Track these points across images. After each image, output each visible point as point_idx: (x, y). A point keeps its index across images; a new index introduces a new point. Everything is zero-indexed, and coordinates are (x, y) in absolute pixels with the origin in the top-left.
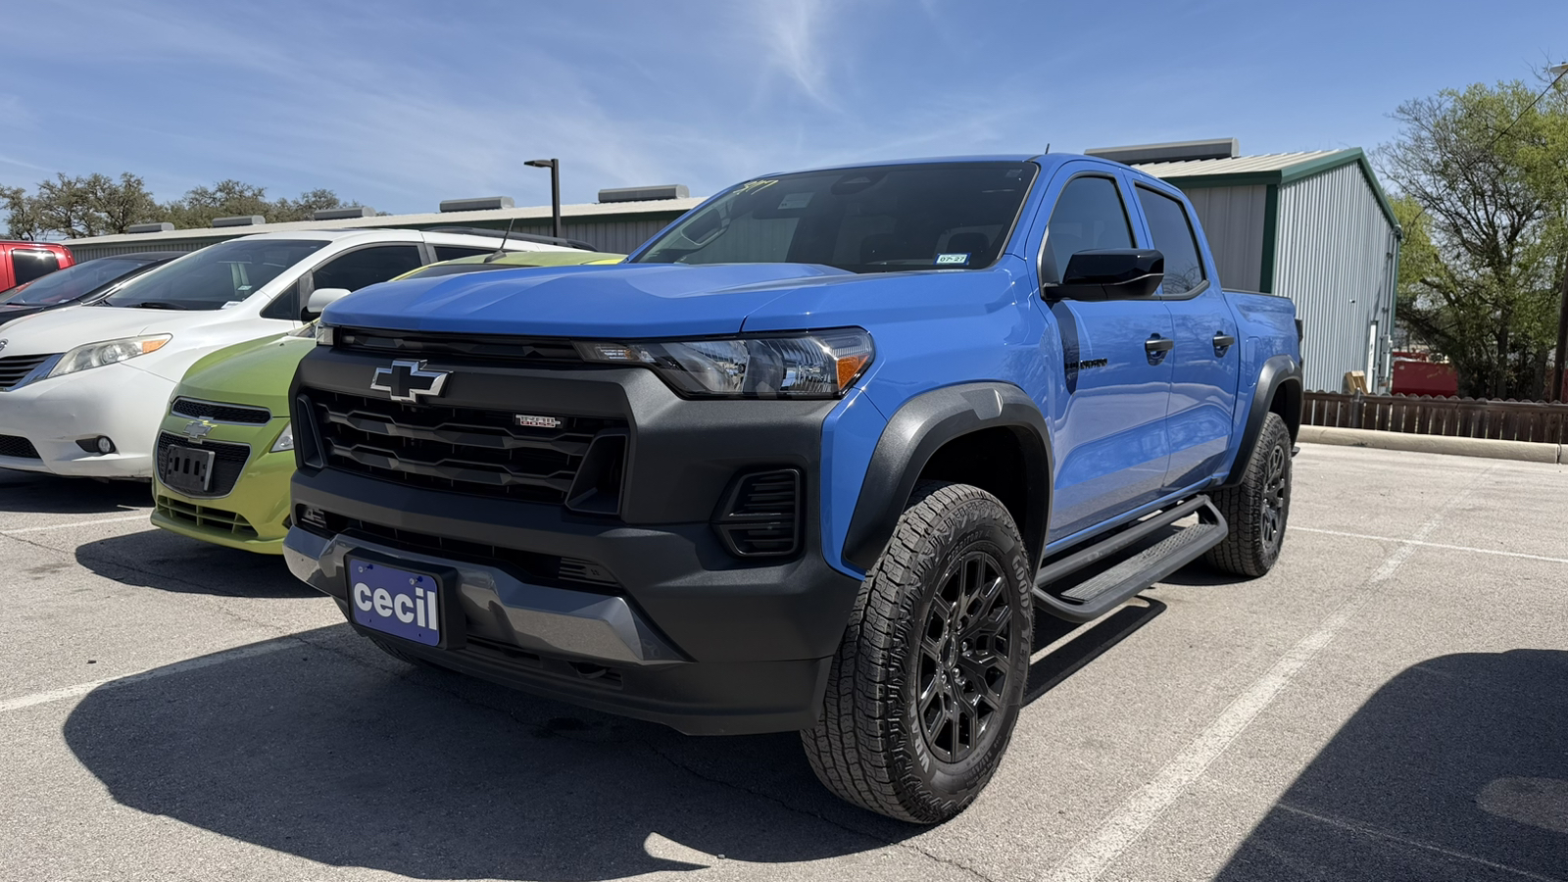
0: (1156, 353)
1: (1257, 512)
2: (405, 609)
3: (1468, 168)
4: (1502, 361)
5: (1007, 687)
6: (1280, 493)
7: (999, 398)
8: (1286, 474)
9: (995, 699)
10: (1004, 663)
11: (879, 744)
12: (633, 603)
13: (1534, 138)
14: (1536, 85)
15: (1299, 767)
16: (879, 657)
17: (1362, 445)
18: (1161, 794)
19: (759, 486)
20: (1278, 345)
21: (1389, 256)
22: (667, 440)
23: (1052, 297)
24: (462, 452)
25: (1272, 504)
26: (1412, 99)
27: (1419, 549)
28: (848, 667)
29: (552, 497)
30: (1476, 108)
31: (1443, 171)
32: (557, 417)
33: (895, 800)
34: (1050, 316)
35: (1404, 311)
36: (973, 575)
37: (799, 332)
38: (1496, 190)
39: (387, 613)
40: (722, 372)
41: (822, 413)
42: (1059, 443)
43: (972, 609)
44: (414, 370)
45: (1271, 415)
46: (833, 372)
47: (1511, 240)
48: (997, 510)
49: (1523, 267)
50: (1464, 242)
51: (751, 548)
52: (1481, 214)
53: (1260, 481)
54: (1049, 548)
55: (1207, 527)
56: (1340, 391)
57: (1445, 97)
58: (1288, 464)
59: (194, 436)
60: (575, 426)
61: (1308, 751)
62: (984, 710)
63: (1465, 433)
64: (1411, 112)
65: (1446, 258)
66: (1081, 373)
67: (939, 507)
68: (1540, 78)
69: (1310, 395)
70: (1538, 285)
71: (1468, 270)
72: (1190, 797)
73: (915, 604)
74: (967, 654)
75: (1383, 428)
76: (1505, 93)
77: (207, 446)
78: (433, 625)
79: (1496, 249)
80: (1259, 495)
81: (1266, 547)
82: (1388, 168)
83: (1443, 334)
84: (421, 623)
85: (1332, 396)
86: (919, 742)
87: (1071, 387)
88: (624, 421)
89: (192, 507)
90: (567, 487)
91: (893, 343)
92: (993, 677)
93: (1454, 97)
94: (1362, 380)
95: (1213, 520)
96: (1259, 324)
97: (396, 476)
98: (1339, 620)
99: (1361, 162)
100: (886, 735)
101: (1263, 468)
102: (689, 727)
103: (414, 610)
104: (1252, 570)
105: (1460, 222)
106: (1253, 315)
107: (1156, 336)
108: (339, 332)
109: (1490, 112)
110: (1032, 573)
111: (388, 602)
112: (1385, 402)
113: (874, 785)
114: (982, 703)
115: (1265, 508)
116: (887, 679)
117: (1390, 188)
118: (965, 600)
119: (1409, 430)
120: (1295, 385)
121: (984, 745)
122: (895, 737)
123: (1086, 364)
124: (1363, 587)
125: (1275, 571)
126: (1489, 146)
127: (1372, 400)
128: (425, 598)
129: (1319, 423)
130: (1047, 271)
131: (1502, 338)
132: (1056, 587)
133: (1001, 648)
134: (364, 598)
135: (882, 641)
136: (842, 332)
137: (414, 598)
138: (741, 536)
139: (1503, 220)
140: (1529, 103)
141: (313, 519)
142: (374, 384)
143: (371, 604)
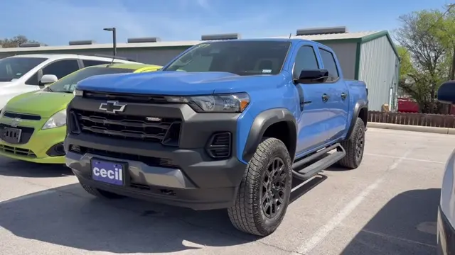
0: (325, 99)
1: (354, 149)
2: (111, 175)
3: (421, 37)
4: (432, 101)
5: (285, 197)
6: (361, 143)
7: (284, 113)
8: (363, 137)
9: (282, 201)
10: (284, 190)
11: (251, 211)
12: (183, 171)
13: (442, 28)
14: (443, 11)
15: (368, 220)
16: (251, 186)
17: (387, 128)
18: (329, 227)
19: (219, 137)
20: (360, 97)
21: (396, 66)
22: (193, 125)
23: (296, 83)
24: (129, 128)
25: (359, 146)
27: (404, 160)
28: (243, 190)
29: (158, 141)
30: (424, 18)
31: (413, 38)
32: (159, 118)
33: (255, 228)
34: (295, 88)
35: (401, 84)
36: (276, 164)
37: (229, 94)
38: (430, 45)
39: (105, 176)
40: (207, 105)
41: (236, 117)
42: (299, 126)
43: (275, 174)
44: (115, 104)
45: (358, 119)
46: (239, 105)
47: (435, 61)
48: (282, 145)
49: (439, 70)
50: (420, 62)
51: (216, 155)
52: (426, 52)
53: (355, 139)
54: (296, 157)
55: (340, 152)
56: (380, 111)
57: (414, 14)
58: (364, 133)
59: (13, 124)
60: (166, 120)
61: (370, 216)
62: (279, 203)
63: (420, 125)
64: (403, 18)
65: (415, 67)
66: (305, 105)
67: (267, 144)
68: (444, 9)
69: (371, 112)
70: (443, 76)
71: (421, 71)
72: (337, 228)
73: (261, 171)
74: (274, 187)
75: (394, 123)
76: (433, 13)
77: (19, 127)
78: (121, 179)
79: (430, 64)
80: (355, 143)
81: (357, 159)
82: (396, 36)
83: (414, 92)
84: (117, 178)
85: (377, 112)
86: (262, 211)
87: (302, 110)
88: (180, 119)
89: (13, 148)
90: (162, 138)
91: (255, 97)
92: (281, 194)
93: (417, 14)
94: (387, 107)
95: (341, 150)
96: (355, 90)
97: (107, 135)
98: (379, 181)
99: (387, 35)
100: (253, 209)
101: (356, 134)
102: (196, 208)
103: (114, 175)
104: (353, 166)
105: (419, 55)
106: (353, 87)
107: (325, 94)
108: (85, 92)
109: (428, 19)
110: (291, 164)
111: (105, 173)
112: (395, 114)
113: (249, 224)
114: (278, 202)
115: (357, 147)
116: (254, 193)
117: (396, 43)
118: (274, 171)
119: (402, 123)
120: (366, 109)
121: (279, 213)
122: (256, 209)
123: (306, 103)
124: (387, 171)
125: (360, 166)
126: (428, 30)
127: (391, 114)
128: (118, 171)
129: (374, 121)
130: (295, 75)
131: (432, 93)
132: (297, 169)
133: (283, 185)
134: (97, 172)
135: (252, 182)
136: (240, 94)
137: (114, 171)
138: (214, 152)
139: (433, 54)
140: (440, 17)
141: (75, 149)
142: (100, 108)
143: (99, 173)
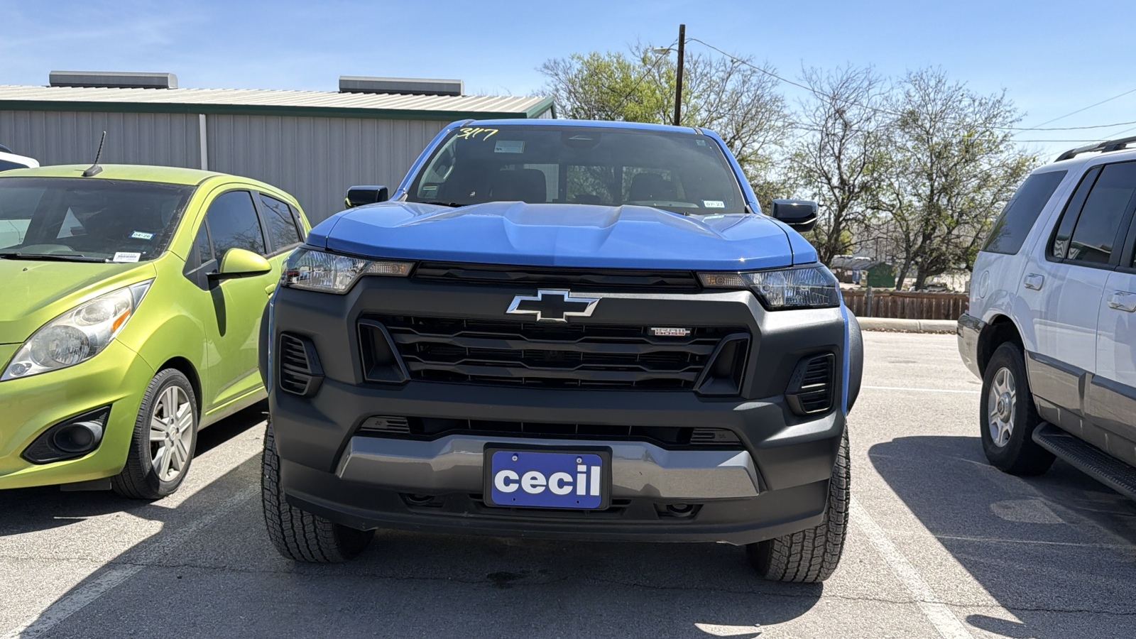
2: (561, 483)
12: (752, 454)
26: (553, 59)
30: (595, 71)
32: (686, 327)
39: (538, 491)
44: (567, 298)
57: (575, 60)
60: (703, 333)
64: (551, 68)
68: (634, 54)
76: (612, 61)
78: (595, 492)
84: (581, 491)
88: (748, 328)
90: (696, 378)
93: (581, 61)
103: (574, 484)
108: (418, 267)
109: (604, 74)
111: (541, 481)
128: (588, 473)
134: (507, 481)
140: (627, 71)
141: (386, 427)
142: (513, 309)
143: (517, 485)
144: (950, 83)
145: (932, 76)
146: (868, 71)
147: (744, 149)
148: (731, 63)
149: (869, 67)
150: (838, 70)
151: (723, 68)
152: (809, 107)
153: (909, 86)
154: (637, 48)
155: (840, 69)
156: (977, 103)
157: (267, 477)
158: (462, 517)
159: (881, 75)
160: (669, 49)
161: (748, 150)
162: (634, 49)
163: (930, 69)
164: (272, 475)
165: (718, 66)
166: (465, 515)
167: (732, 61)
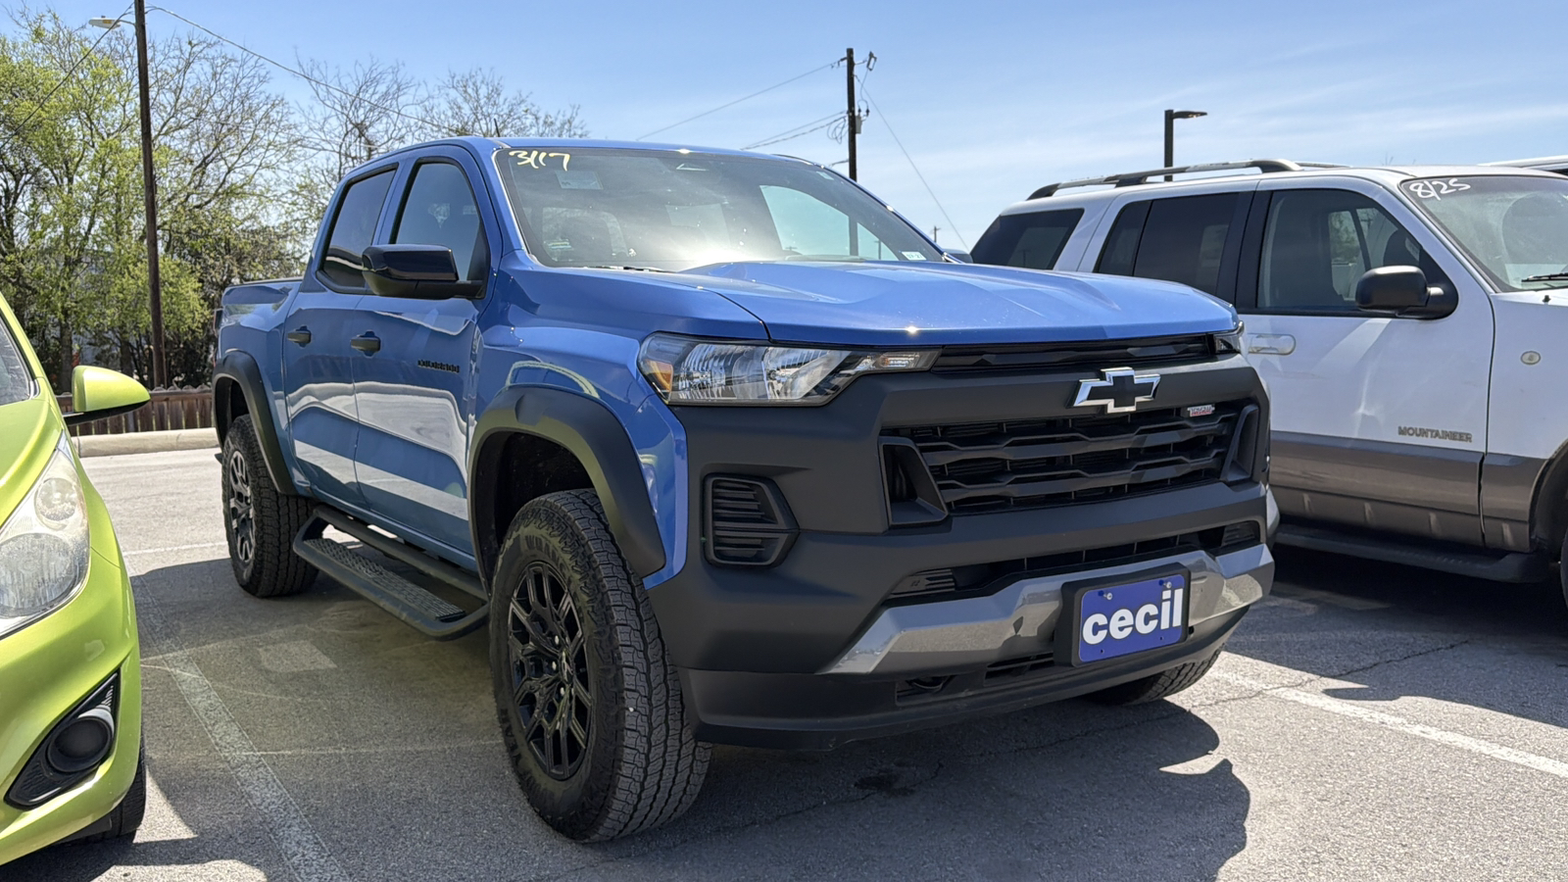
2: (1148, 618)
32: (1212, 403)
39: (1125, 634)
44: (1136, 379)
78: (1178, 621)
103: (1158, 617)
111: (1128, 620)
128: (1172, 600)
134: (1096, 629)
137: (1159, 603)
141: (923, 588)
142: (1082, 400)
143: (1105, 632)
144: (508, 94)
145: (482, 82)
146: (395, 71)
147: (232, 175)
148: (190, 47)
149: (395, 65)
150: (358, 66)
151: (178, 53)
152: (315, 116)
153: (453, 93)
154: (23, 14)
155: (360, 65)
156: (541, 122)
157: (631, 710)
158: (959, 699)
159: (413, 78)
160: (118, 21)
161: (236, 178)
162: (17, 16)
163: (479, 72)
164: (640, 704)
165: (167, 51)
166: (963, 695)
167: (190, 43)
